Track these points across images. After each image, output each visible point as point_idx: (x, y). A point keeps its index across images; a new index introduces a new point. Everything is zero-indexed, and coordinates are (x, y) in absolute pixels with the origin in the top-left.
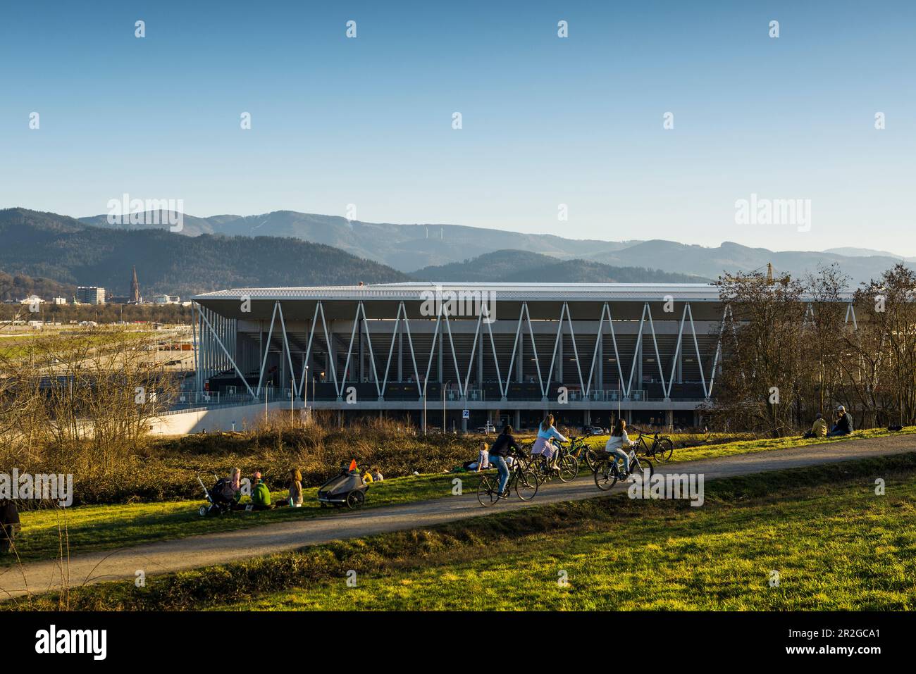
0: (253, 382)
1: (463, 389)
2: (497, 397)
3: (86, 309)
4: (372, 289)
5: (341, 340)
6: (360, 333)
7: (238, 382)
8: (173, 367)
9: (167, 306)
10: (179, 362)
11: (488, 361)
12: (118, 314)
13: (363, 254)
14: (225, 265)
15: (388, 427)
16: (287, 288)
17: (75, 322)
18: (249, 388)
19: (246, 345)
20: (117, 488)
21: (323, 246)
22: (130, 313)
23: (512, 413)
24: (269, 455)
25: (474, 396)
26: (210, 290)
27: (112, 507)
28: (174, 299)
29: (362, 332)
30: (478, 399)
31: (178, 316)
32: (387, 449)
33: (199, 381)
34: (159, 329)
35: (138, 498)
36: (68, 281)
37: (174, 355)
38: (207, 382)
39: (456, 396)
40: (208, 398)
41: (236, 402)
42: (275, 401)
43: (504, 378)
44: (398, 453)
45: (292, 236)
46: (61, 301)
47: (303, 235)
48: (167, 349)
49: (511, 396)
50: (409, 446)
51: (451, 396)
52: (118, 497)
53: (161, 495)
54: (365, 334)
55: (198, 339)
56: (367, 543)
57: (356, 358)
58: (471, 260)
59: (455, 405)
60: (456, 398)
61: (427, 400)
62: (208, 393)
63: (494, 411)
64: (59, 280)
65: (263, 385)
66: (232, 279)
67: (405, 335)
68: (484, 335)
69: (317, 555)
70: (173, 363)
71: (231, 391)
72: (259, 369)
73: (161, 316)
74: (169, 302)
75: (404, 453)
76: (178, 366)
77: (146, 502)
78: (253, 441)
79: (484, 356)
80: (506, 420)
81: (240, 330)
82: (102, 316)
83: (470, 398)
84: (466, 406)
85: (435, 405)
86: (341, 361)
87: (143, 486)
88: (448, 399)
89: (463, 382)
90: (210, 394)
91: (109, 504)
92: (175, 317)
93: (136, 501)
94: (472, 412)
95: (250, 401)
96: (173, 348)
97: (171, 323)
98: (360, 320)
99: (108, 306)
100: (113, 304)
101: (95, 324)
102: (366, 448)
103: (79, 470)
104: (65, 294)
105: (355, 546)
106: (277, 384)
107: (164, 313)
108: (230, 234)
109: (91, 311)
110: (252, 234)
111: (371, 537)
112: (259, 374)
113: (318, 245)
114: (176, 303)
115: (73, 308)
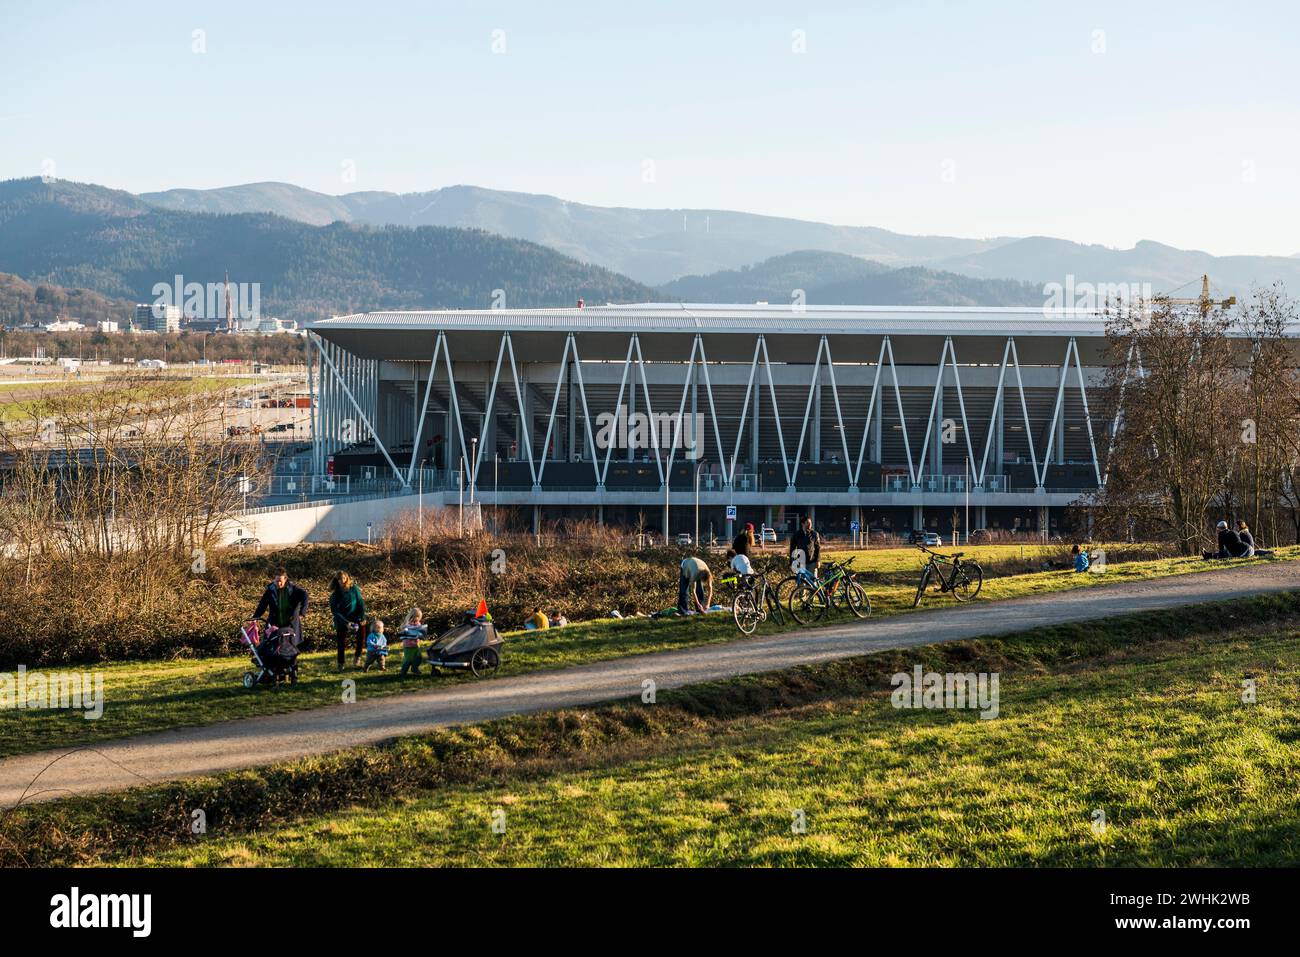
0: (403, 460)
1: (729, 472)
2: (782, 486)
3: (148, 340)
4: (589, 314)
5: (540, 394)
6: (569, 384)
7: (378, 460)
8: (280, 434)
9: (276, 336)
10: (291, 426)
11: (767, 428)
12: (199, 347)
13: (584, 256)
14: (369, 273)
15: (598, 535)
16: (457, 312)
17: (132, 360)
18: (396, 470)
19: (392, 400)
20: (157, 634)
21: (524, 243)
22: (218, 346)
23: (802, 511)
24: (406, 579)
25: (745, 483)
26: (344, 311)
27: (149, 665)
28: (288, 325)
29: (573, 381)
30: (750, 489)
31: (293, 352)
32: (588, 573)
33: (318, 457)
34: (264, 372)
35: (190, 651)
36: (122, 294)
37: (284, 416)
38: (331, 459)
39: (716, 484)
40: (331, 485)
41: (373, 492)
42: (435, 490)
43: (791, 455)
44: (603, 577)
45: (475, 226)
46: (110, 327)
47: (492, 224)
48: (274, 405)
49: (803, 484)
50: (622, 566)
51: (710, 483)
52: (159, 650)
53: (226, 646)
54: (577, 386)
55: (316, 390)
56: (487, 733)
57: (563, 422)
58: (752, 266)
59: (713, 498)
60: (717, 487)
61: (671, 490)
62: (331, 477)
63: (776, 508)
64: (108, 292)
65: (417, 466)
66: (381, 294)
67: (639, 387)
68: (761, 387)
69: (405, 752)
70: (282, 428)
71: (368, 475)
72: (412, 440)
73: (266, 352)
74: (281, 330)
75: (613, 578)
76: (289, 433)
77: (202, 657)
78: (383, 557)
79: (761, 421)
80: (794, 521)
81: (385, 377)
82: (175, 351)
83: (738, 487)
84: (732, 499)
85: (683, 498)
86: (539, 426)
87: (199, 631)
88: (703, 488)
89: (728, 462)
90: (335, 480)
91: (145, 659)
92: (289, 354)
93: (186, 656)
94: (741, 509)
95: (397, 490)
96: (283, 404)
97: (282, 363)
98: (570, 363)
99: (184, 335)
100: (192, 333)
101: (162, 364)
102: (554, 571)
103: (99, 606)
104: (116, 316)
105: (467, 737)
106: (440, 464)
107: (272, 348)
108: (378, 222)
109: (156, 343)
110: (412, 221)
111: (495, 723)
112: (412, 446)
113: (516, 241)
114: (292, 331)
115: (128, 338)
